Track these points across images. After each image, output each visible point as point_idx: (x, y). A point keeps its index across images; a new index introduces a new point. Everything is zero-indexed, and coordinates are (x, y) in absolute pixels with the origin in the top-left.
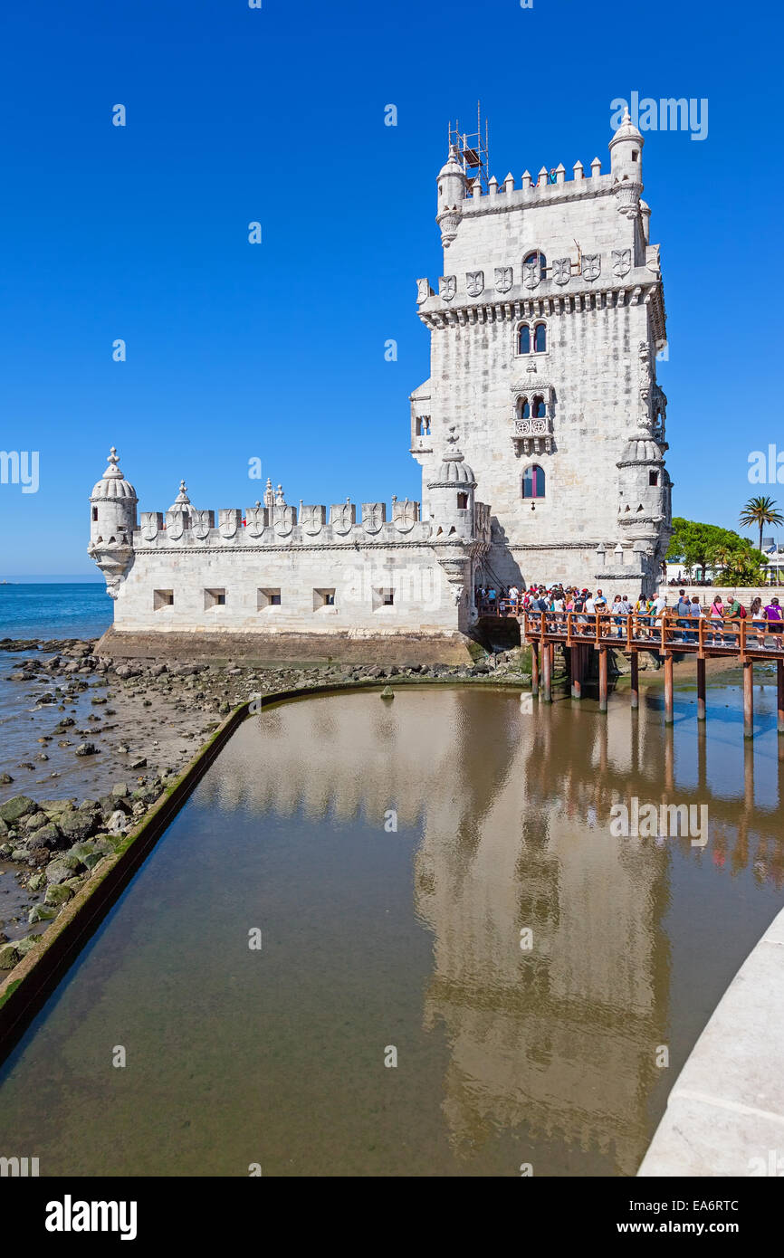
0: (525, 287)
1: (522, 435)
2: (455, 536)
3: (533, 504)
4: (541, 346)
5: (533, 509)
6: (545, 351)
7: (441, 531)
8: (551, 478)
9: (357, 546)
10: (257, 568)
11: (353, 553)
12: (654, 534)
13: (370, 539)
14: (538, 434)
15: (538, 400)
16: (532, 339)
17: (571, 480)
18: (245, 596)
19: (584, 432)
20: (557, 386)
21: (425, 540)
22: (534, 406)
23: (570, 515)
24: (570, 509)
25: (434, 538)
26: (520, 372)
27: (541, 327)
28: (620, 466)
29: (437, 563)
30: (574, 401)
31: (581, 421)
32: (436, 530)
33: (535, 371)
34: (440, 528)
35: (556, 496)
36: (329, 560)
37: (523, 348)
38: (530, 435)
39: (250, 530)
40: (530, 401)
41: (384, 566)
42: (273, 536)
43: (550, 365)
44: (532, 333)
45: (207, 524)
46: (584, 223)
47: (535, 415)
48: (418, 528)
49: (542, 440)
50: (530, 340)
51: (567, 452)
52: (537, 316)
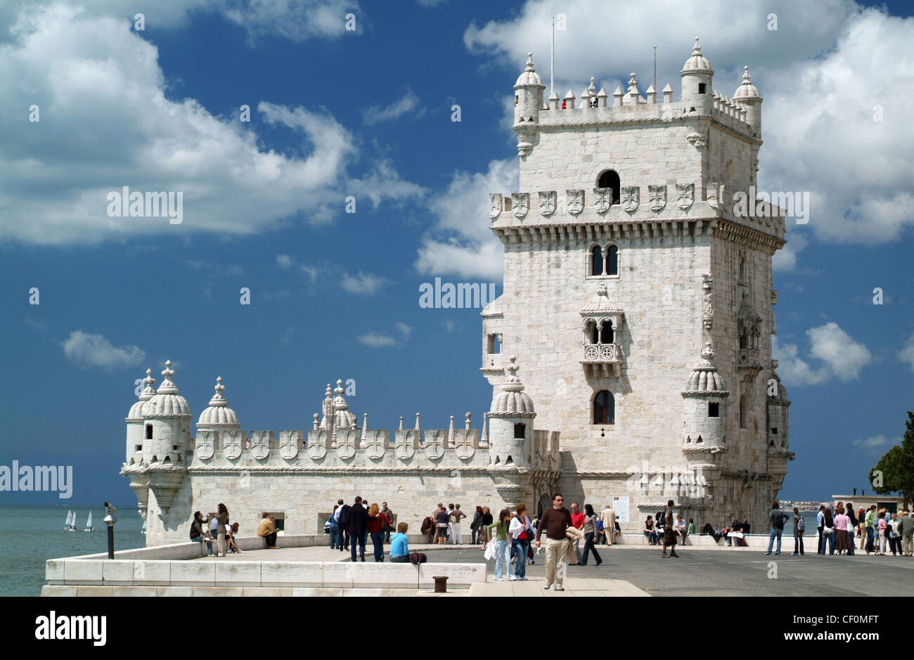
0: (596, 210)
1: (590, 360)
2: (511, 466)
3: (603, 430)
4: (612, 270)
5: (603, 435)
6: (616, 273)
7: (498, 460)
8: (620, 405)
9: (419, 473)
10: (318, 492)
11: (417, 479)
12: (713, 466)
13: (431, 466)
14: (606, 359)
15: (607, 325)
16: (604, 261)
17: (639, 407)
18: (305, 521)
19: (652, 359)
20: (627, 311)
21: (485, 467)
22: (602, 332)
23: (637, 442)
24: (638, 436)
25: (491, 467)
26: (592, 294)
27: (612, 251)
28: (685, 395)
29: (496, 491)
30: (643, 326)
31: (649, 348)
32: (494, 459)
33: (606, 294)
34: (498, 457)
35: (625, 425)
36: (390, 485)
37: (596, 270)
38: (598, 360)
39: (313, 452)
40: (599, 326)
41: (446, 492)
42: (335, 460)
43: (621, 290)
44: (604, 255)
45: (267, 445)
46: (655, 147)
47: (604, 341)
48: (479, 455)
49: (610, 366)
50: (603, 262)
51: (635, 379)
52: (608, 239)
